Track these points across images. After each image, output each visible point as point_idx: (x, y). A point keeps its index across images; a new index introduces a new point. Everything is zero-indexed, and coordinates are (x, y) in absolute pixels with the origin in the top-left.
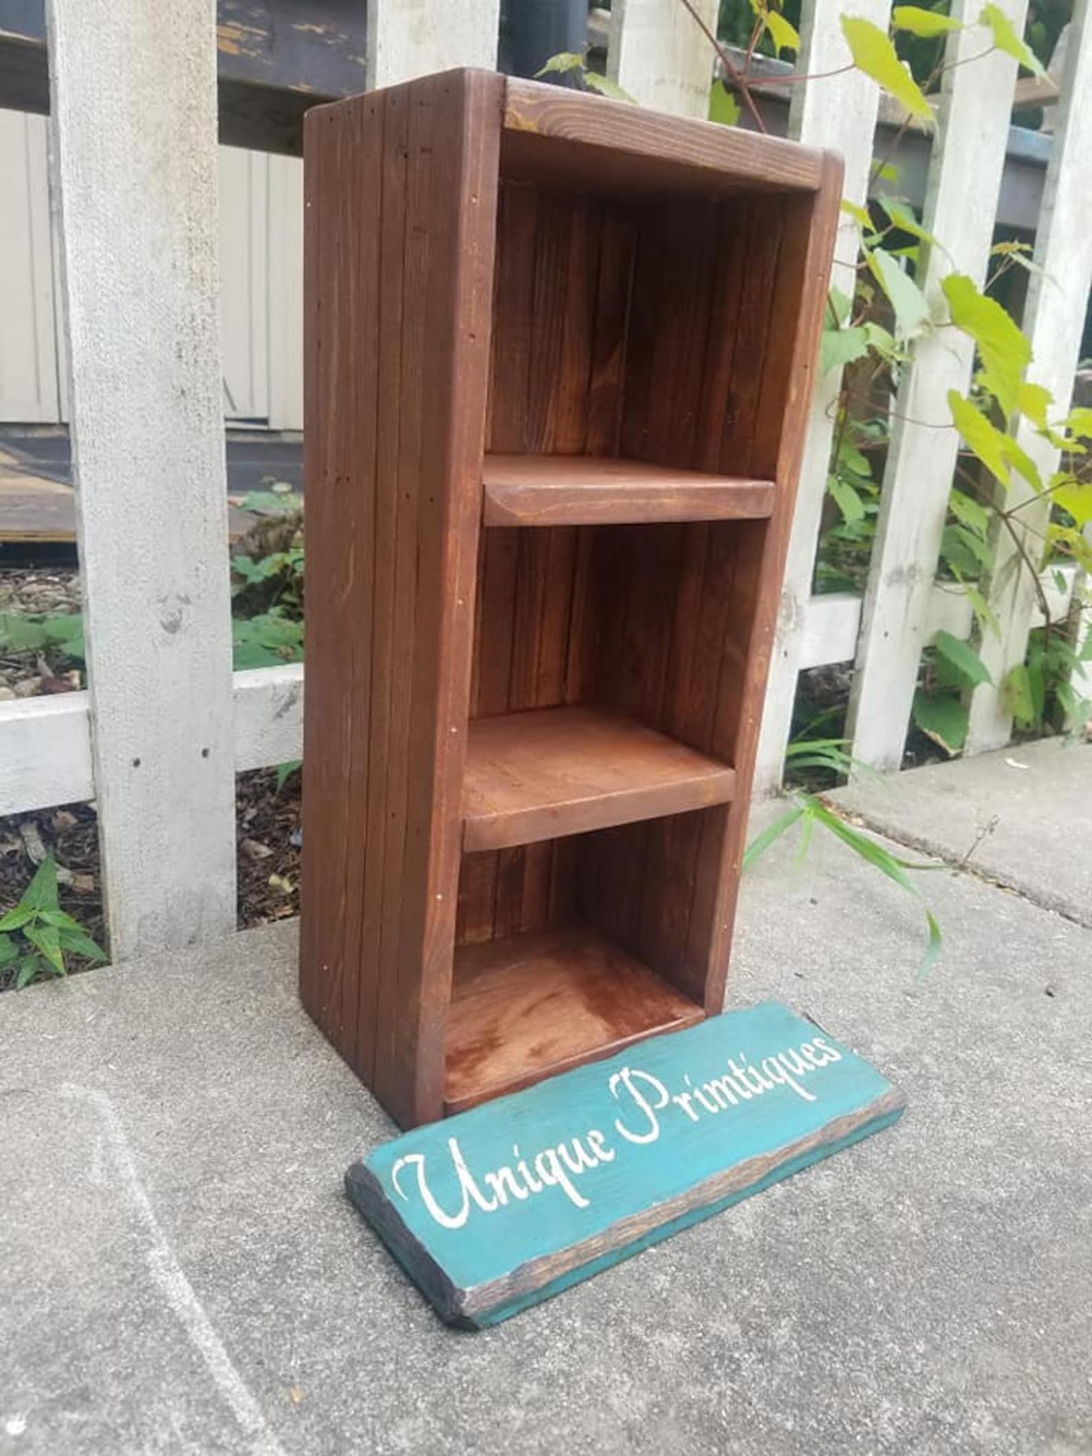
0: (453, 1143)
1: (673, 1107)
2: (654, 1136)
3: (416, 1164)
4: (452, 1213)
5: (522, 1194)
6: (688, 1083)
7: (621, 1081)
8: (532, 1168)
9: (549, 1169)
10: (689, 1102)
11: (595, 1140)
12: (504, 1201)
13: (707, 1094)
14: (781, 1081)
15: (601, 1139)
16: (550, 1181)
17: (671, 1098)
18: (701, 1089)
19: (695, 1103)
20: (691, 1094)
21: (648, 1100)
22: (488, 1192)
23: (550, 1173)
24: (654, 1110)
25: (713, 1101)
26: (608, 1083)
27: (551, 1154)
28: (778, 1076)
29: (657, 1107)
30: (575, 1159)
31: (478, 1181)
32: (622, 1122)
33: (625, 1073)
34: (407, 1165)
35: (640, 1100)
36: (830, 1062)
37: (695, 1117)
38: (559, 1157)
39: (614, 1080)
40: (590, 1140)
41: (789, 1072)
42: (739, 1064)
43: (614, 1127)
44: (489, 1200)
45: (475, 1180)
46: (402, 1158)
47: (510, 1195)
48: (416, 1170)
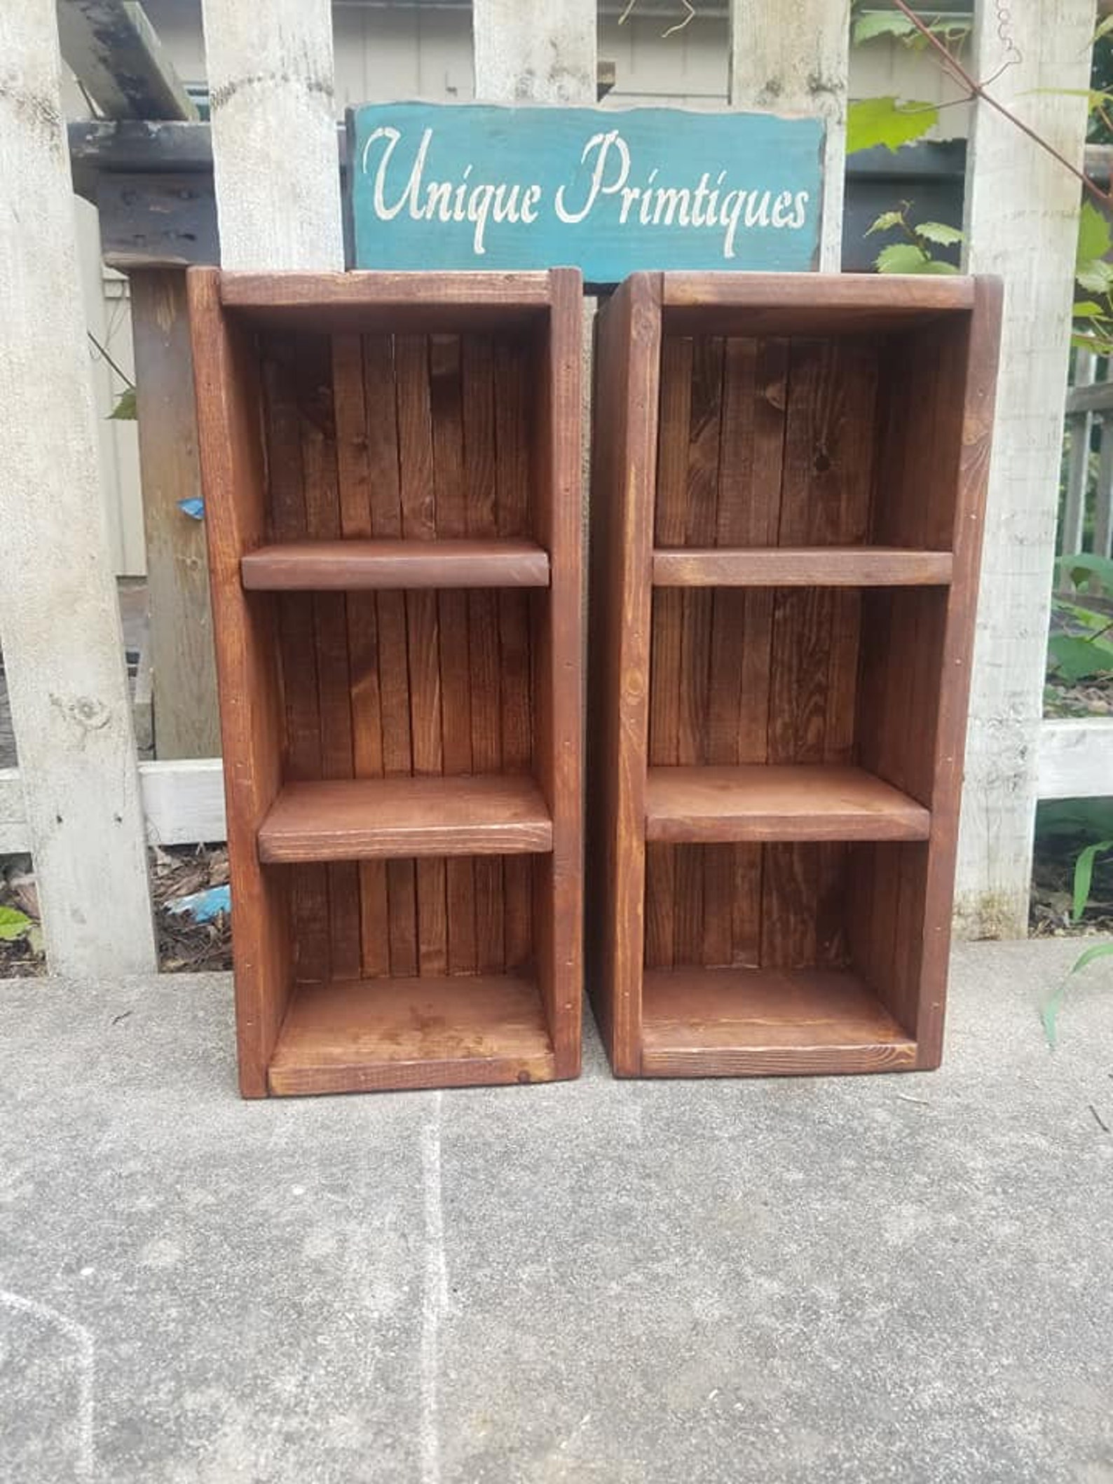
0: (429, 132)
1: (618, 197)
2: (576, 219)
3: (390, 140)
4: (388, 205)
5: (444, 216)
6: (651, 180)
7: (600, 146)
8: (468, 194)
9: (478, 205)
10: (634, 200)
11: (531, 196)
12: (429, 216)
13: (654, 199)
14: (724, 221)
15: (535, 200)
16: (472, 217)
17: (621, 190)
18: (655, 191)
19: (637, 203)
20: (642, 194)
21: (603, 178)
22: (423, 200)
23: (476, 210)
24: (600, 191)
25: (651, 211)
26: (589, 140)
27: (491, 189)
28: (728, 216)
29: (606, 190)
30: (504, 205)
31: (424, 184)
32: (565, 191)
33: (611, 137)
34: (384, 137)
35: (597, 177)
36: (786, 225)
37: (623, 219)
38: (494, 196)
39: (596, 140)
40: (528, 193)
41: (741, 218)
42: (711, 186)
43: (557, 190)
44: (419, 208)
45: (422, 182)
46: (384, 127)
47: (436, 213)
48: (387, 145)
